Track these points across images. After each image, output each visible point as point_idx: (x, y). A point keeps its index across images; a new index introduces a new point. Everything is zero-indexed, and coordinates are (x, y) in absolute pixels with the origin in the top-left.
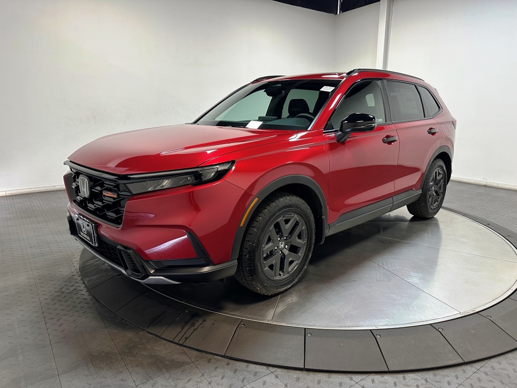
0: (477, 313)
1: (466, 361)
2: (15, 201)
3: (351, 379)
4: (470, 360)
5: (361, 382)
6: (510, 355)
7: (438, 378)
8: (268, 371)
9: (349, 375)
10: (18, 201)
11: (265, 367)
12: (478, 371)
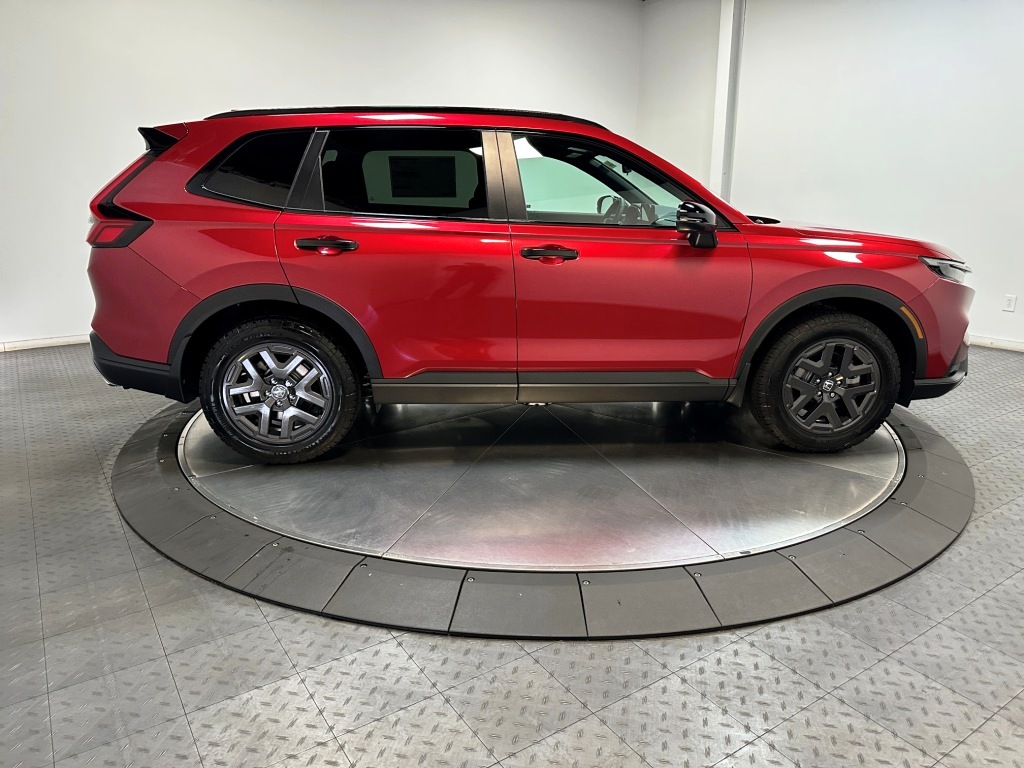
0: (775, 550)
1: (724, 625)
2: (19, 360)
3: (522, 648)
4: (732, 623)
5: (536, 653)
6: (808, 618)
7: (666, 650)
8: (390, 636)
9: (520, 643)
10: (25, 360)
11: (385, 631)
12: (740, 641)
